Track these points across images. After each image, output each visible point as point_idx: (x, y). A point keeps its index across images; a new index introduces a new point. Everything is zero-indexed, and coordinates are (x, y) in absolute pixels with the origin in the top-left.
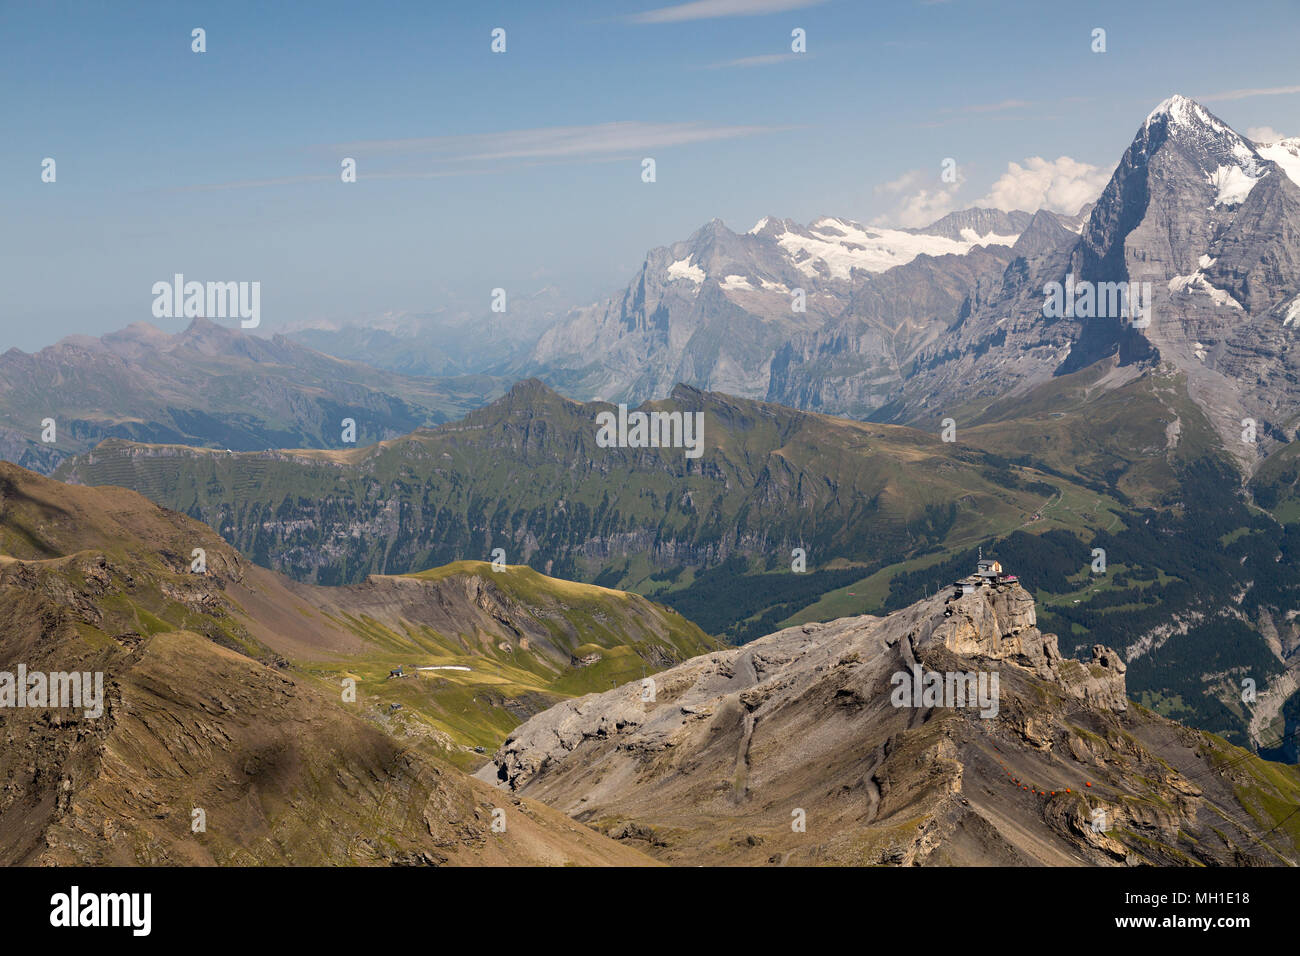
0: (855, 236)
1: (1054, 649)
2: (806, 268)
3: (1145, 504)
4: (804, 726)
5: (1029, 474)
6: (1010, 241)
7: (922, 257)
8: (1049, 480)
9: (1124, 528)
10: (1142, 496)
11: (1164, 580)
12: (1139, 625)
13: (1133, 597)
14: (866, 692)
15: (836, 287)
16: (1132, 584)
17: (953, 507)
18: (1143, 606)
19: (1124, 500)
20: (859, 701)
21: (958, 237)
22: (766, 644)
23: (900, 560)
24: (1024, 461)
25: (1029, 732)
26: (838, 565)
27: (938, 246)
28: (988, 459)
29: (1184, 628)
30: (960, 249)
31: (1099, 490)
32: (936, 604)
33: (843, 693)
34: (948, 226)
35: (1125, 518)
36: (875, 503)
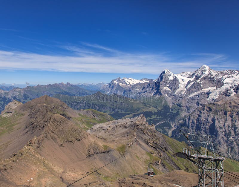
0: (133, 80)
1: (148, 124)
2: (128, 83)
3: (160, 110)
4: (121, 129)
5: (148, 105)
6: (148, 82)
7: (139, 83)
8: (150, 106)
9: (157, 112)
10: (160, 109)
11: (161, 117)
12: (158, 122)
13: (158, 119)
14: (128, 126)
15: (130, 85)
16: (158, 117)
17: (140, 108)
18: (158, 120)
19: (157, 109)
20: (127, 127)
21: (143, 81)
22: (119, 120)
23: (134, 113)
24: (148, 104)
25: (144, 132)
26: (128, 113)
27: (141, 82)
28: (144, 103)
29: (162, 122)
30: (143, 82)
31: (155, 107)
32: (136, 118)
33: (125, 126)
34: (142, 80)
35: (157, 111)
36: (132, 107)
